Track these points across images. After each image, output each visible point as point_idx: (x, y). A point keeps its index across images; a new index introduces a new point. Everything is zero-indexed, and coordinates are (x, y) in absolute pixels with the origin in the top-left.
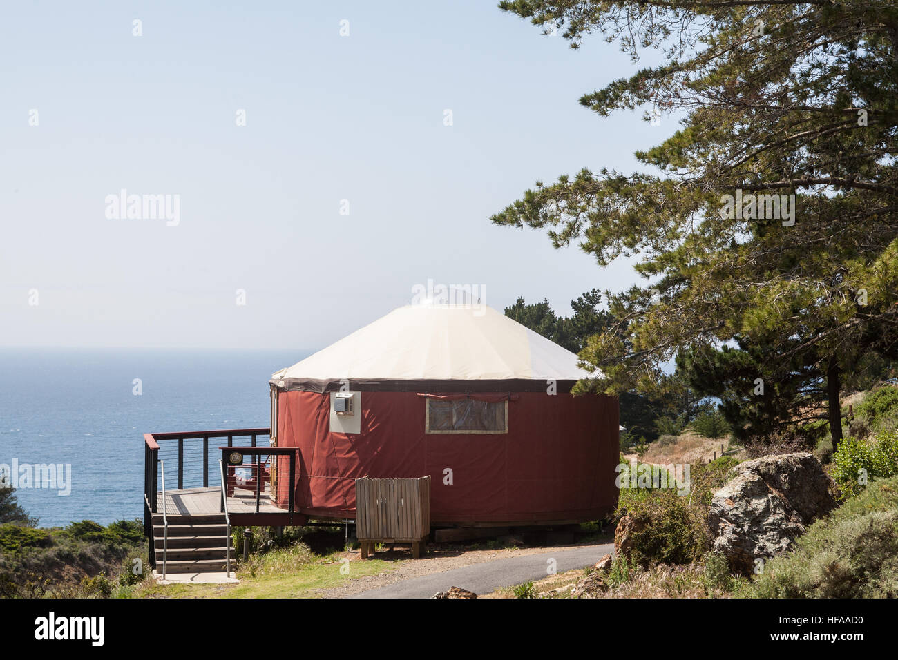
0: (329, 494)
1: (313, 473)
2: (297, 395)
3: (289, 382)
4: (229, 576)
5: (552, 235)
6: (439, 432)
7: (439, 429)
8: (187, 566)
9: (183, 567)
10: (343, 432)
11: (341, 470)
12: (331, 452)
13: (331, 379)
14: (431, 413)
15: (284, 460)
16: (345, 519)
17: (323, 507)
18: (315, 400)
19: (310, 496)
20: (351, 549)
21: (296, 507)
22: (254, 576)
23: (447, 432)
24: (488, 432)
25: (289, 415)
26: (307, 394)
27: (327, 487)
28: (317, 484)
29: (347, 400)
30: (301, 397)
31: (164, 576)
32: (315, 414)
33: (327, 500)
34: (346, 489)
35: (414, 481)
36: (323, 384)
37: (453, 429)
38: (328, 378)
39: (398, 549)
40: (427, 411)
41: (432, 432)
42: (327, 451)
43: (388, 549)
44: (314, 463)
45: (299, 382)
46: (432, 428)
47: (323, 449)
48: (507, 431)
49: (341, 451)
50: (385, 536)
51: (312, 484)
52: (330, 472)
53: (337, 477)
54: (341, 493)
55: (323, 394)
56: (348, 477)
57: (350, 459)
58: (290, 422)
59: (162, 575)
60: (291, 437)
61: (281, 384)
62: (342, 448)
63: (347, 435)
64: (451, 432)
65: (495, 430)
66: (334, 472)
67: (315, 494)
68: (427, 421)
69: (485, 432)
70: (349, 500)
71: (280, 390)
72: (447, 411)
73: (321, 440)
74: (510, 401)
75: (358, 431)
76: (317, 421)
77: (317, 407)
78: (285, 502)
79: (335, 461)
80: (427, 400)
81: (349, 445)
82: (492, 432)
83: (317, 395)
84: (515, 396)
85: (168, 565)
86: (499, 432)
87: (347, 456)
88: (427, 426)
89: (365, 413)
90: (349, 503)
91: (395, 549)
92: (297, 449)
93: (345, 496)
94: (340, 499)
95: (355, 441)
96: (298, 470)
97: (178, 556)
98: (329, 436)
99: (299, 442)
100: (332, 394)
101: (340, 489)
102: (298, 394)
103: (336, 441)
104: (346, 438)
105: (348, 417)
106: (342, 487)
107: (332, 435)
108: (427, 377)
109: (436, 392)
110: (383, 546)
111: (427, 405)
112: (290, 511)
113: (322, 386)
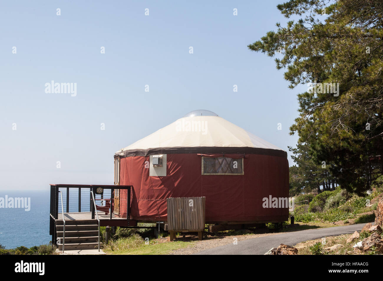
0: (149, 209)
1: (140, 198)
2: (131, 159)
3: (127, 153)
4: (99, 251)
5: (277, 61)
6: (209, 174)
7: (208, 173)
8: (75, 246)
9: (73, 247)
10: (156, 175)
11: (156, 196)
12: (150, 187)
13: (150, 149)
14: (204, 164)
15: (123, 192)
16: (158, 221)
17: (146, 215)
18: (141, 160)
19: (138, 210)
20: (162, 237)
21: (130, 217)
22: (113, 250)
23: (213, 174)
24: (234, 174)
25: (127, 169)
26: (136, 157)
27: (148, 205)
28: (142, 204)
29: (159, 159)
30: (133, 159)
31: (63, 251)
32: (141, 167)
33: (148, 212)
34: (159, 205)
35: (199, 198)
36: (146, 151)
37: (216, 173)
38: (148, 148)
39: (188, 236)
40: (202, 163)
41: (205, 174)
42: (148, 186)
43: (182, 236)
44: (141, 193)
45: (132, 151)
46: (205, 172)
47: (146, 185)
48: (243, 174)
49: (156, 186)
50: (184, 229)
51: (139, 204)
52: (150, 197)
53: (154, 200)
54: (156, 208)
55: (146, 157)
56: (160, 199)
57: (161, 189)
58: (127, 173)
59: (62, 251)
60: (128, 180)
61: (122, 154)
62: (157, 184)
63: (159, 177)
64: (215, 174)
65: (237, 173)
66: (152, 197)
67: (141, 208)
68: (202, 169)
69: (232, 174)
70: (161, 211)
71: (121, 157)
72: (212, 163)
73: (145, 180)
74: (245, 158)
75: (165, 175)
76: (143, 171)
77: (142, 164)
78: (125, 214)
79: (153, 191)
80: (202, 158)
81: (161, 182)
82: (236, 174)
83: (143, 157)
84: (247, 156)
85: (65, 245)
86: (240, 174)
87: (160, 188)
88: (202, 171)
89: (169, 164)
90: (160, 213)
91: (186, 236)
92: (131, 186)
93: (158, 209)
94: (155, 211)
95: (164, 180)
96: (132, 197)
97: (70, 241)
98: (149, 179)
99: (132, 182)
100: (151, 157)
101: (155, 206)
102: (132, 157)
103: (153, 180)
104: (158, 179)
105: (159, 167)
106: (157, 205)
107: (151, 177)
108: (202, 146)
109: (207, 153)
110: (180, 235)
111: (203, 160)
112: (128, 218)
113: (145, 153)
